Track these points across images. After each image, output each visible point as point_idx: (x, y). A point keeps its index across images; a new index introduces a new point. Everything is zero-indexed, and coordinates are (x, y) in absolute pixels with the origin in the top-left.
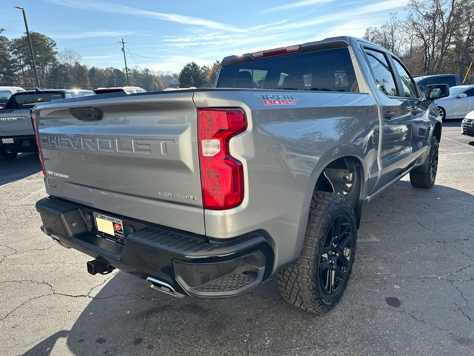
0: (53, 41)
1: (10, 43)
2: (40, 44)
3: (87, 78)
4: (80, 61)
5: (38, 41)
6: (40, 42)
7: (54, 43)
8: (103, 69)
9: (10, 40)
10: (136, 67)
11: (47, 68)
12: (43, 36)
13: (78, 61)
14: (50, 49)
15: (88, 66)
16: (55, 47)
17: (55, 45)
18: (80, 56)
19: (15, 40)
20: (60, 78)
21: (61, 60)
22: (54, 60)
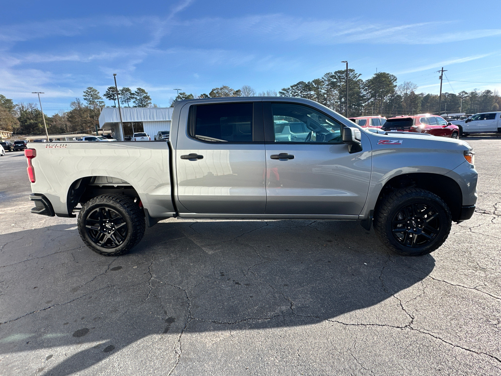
0: (395, 77)
1: (364, 83)
2: (384, 81)
3: (418, 104)
4: (415, 91)
5: (383, 79)
6: (384, 79)
7: (395, 79)
8: (437, 95)
9: (364, 81)
10: (475, 89)
11: (386, 99)
12: (388, 74)
13: (414, 90)
14: (392, 84)
15: (424, 94)
16: (395, 82)
17: (396, 80)
18: (416, 86)
19: (368, 81)
20: (395, 106)
21: (399, 92)
22: (393, 91)
